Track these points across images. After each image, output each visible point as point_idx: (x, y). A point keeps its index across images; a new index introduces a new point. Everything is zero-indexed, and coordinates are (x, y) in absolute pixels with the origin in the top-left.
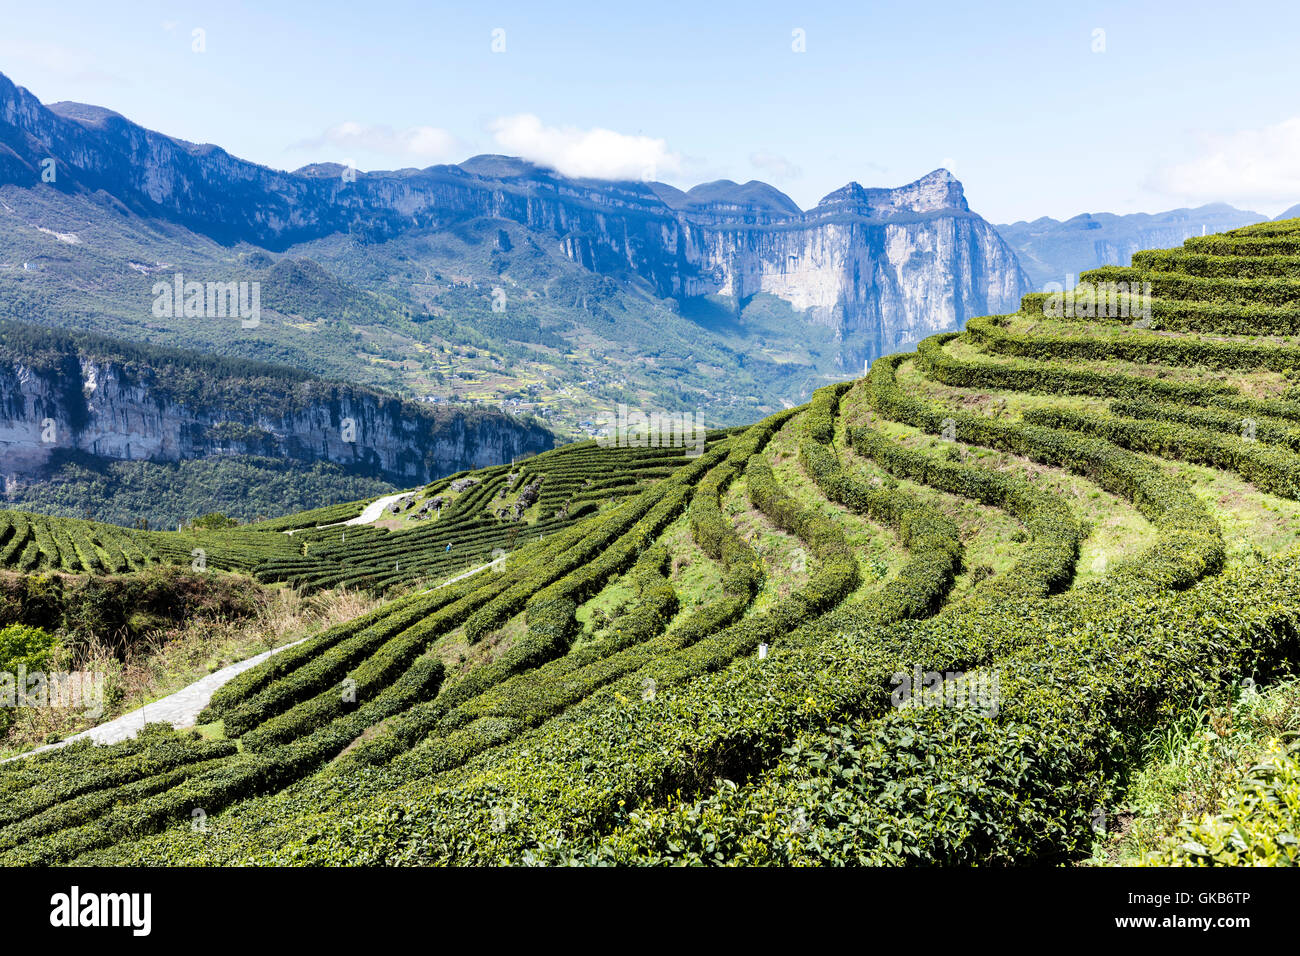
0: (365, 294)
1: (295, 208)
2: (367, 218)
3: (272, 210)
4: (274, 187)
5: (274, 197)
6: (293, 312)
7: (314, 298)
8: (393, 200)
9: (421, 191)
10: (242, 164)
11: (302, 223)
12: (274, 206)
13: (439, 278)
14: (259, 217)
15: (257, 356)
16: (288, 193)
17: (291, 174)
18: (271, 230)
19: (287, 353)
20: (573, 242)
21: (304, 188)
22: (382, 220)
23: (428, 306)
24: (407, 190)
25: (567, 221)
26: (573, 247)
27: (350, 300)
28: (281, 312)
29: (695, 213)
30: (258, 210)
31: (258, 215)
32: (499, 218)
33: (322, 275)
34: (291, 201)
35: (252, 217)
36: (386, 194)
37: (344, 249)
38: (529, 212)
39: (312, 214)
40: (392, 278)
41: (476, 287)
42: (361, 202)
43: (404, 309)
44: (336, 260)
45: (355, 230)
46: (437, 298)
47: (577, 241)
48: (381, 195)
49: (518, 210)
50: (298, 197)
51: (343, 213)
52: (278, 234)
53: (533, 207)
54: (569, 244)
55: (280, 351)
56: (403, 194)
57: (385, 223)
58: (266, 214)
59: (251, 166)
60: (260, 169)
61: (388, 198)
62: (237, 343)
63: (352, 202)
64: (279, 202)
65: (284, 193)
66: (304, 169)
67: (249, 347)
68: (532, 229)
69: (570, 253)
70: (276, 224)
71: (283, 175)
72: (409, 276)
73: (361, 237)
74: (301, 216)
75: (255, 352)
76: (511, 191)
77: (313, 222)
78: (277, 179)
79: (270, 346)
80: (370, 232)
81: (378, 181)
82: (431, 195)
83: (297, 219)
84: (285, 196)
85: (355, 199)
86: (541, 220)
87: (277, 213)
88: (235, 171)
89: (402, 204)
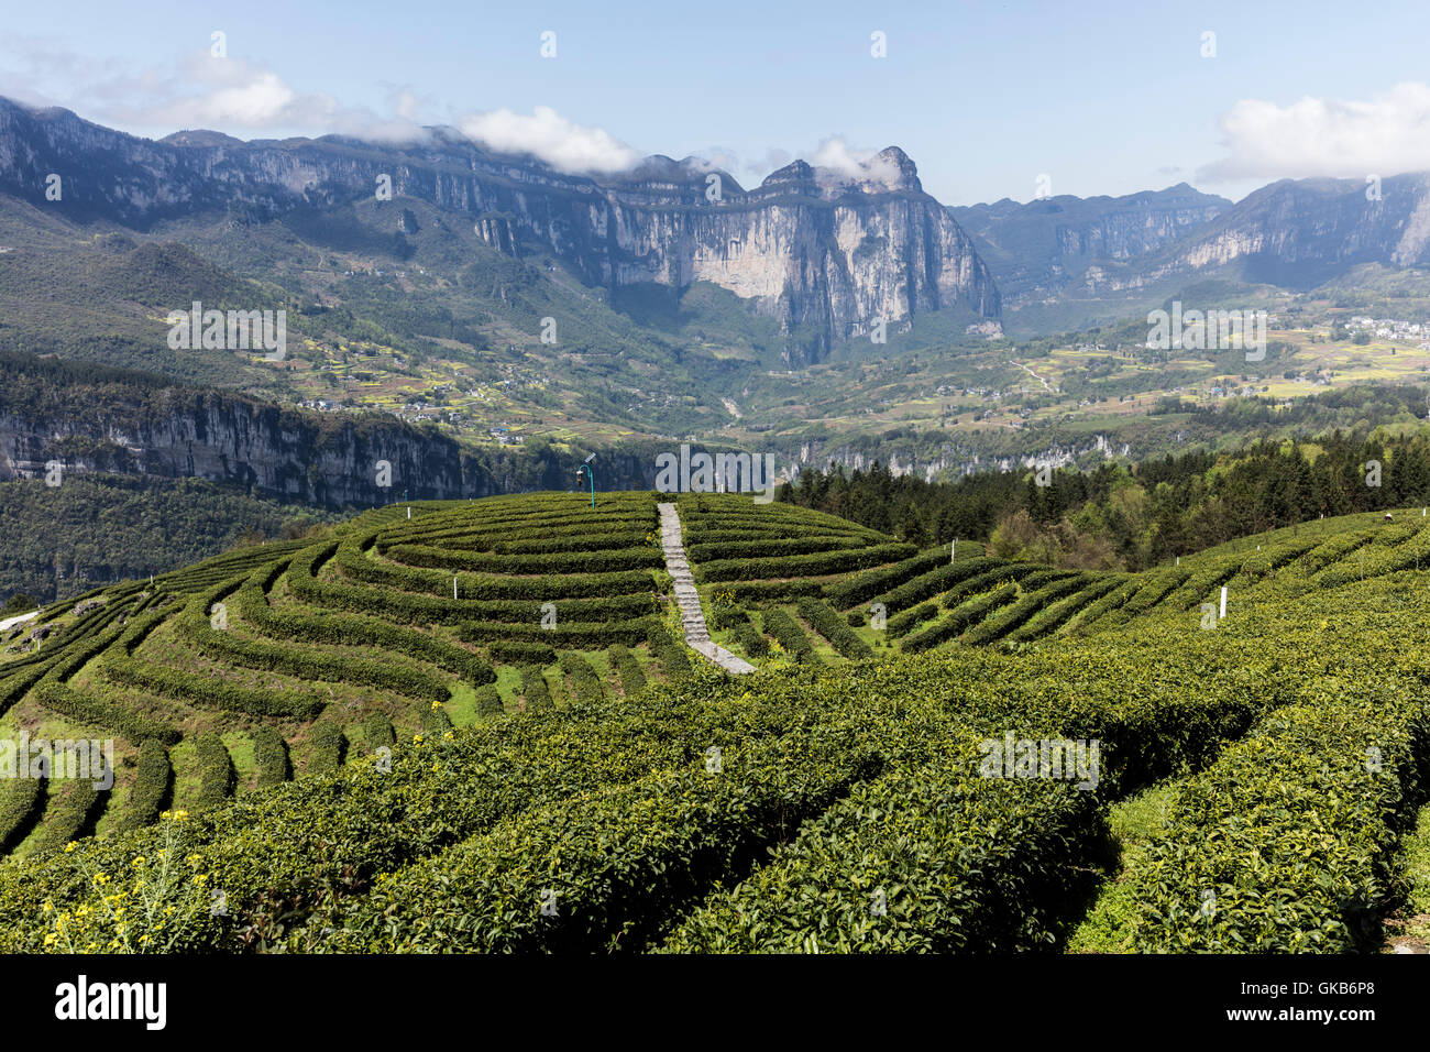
0: (246, 284)
1: (163, 182)
2: (249, 195)
3: (136, 184)
4: (138, 158)
5: (136, 169)
6: (158, 304)
7: (184, 287)
8: (279, 174)
9: (312, 164)
10: (98, 130)
11: (172, 199)
12: (138, 180)
13: (335, 264)
14: (119, 192)
15: (115, 356)
16: (154, 164)
17: (157, 144)
18: (136, 208)
19: (151, 352)
20: (489, 223)
21: (173, 160)
22: (267, 197)
23: (322, 296)
24: (296, 162)
25: (482, 200)
26: (490, 230)
27: (227, 290)
28: (144, 304)
29: (629, 193)
30: (118, 183)
31: (118, 189)
32: (404, 195)
33: (194, 261)
34: (157, 174)
35: (111, 191)
36: (271, 166)
37: (222, 230)
38: (439, 189)
39: (184, 189)
40: (280, 264)
41: (378, 274)
42: (242, 176)
43: (293, 300)
44: (212, 243)
45: (235, 207)
46: (331, 287)
47: (493, 223)
48: (266, 168)
49: (426, 187)
50: (167, 170)
51: (222, 188)
52: (143, 212)
53: (443, 183)
54: (485, 226)
55: (143, 349)
56: (291, 167)
57: (271, 200)
58: (128, 189)
59: (108, 132)
60: (120, 136)
61: (274, 171)
62: (91, 340)
63: (232, 176)
64: (143, 175)
65: (149, 164)
66: (173, 137)
67: (104, 345)
68: (442, 209)
69: (486, 236)
70: (140, 200)
71: (147, 143)
72: (300, 262)
73: (242, 216)
74: (171, 191)
75: (113, 351)
76: (417, 165)
77: (185, 198)
78: (140, 148)
79: (130, 343)
80: (252, 211)
81: (261, 151)
82: (325, 169)
83: (166, 195)
84: (151, 169)
85: (235, 172)
86: (451, 199)
87: (142, 187)
88: (90, 140)
89: (290, 180)
